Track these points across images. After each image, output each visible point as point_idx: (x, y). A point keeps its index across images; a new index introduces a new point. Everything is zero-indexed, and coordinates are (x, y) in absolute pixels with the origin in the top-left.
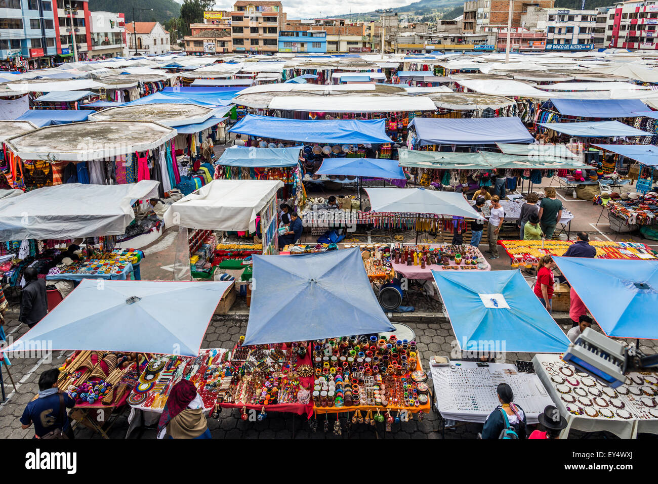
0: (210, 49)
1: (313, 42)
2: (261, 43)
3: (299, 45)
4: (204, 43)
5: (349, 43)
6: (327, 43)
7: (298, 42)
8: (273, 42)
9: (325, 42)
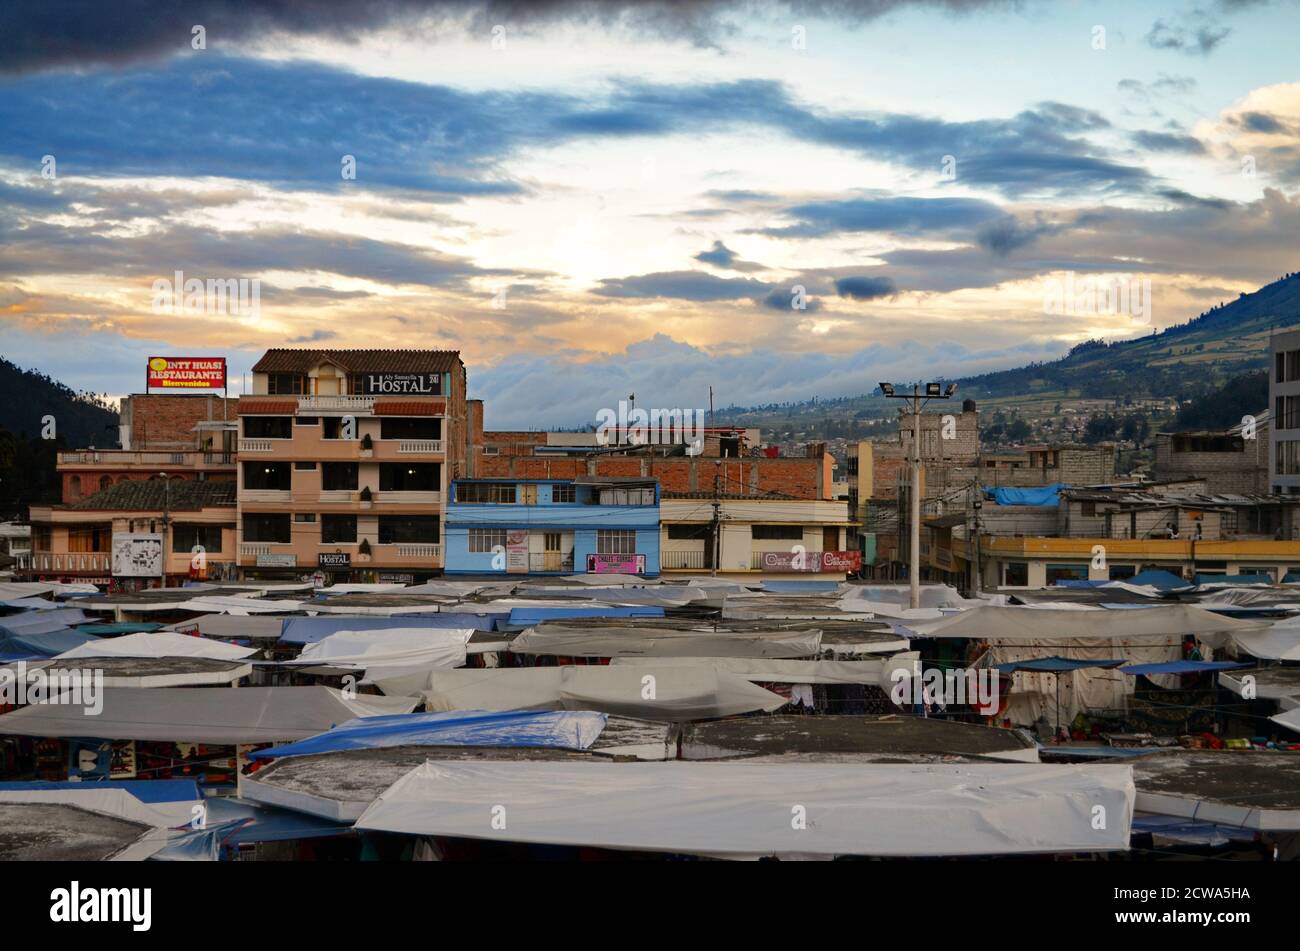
0: (139, 561)
1: (602, 530)
2: (368, 531)
3: (536, 543)
4: (115, 536)
5: (761, 531)
6: (664, 535)
7: (530, 528)
8: (425, 528)
9: (654, 528)
